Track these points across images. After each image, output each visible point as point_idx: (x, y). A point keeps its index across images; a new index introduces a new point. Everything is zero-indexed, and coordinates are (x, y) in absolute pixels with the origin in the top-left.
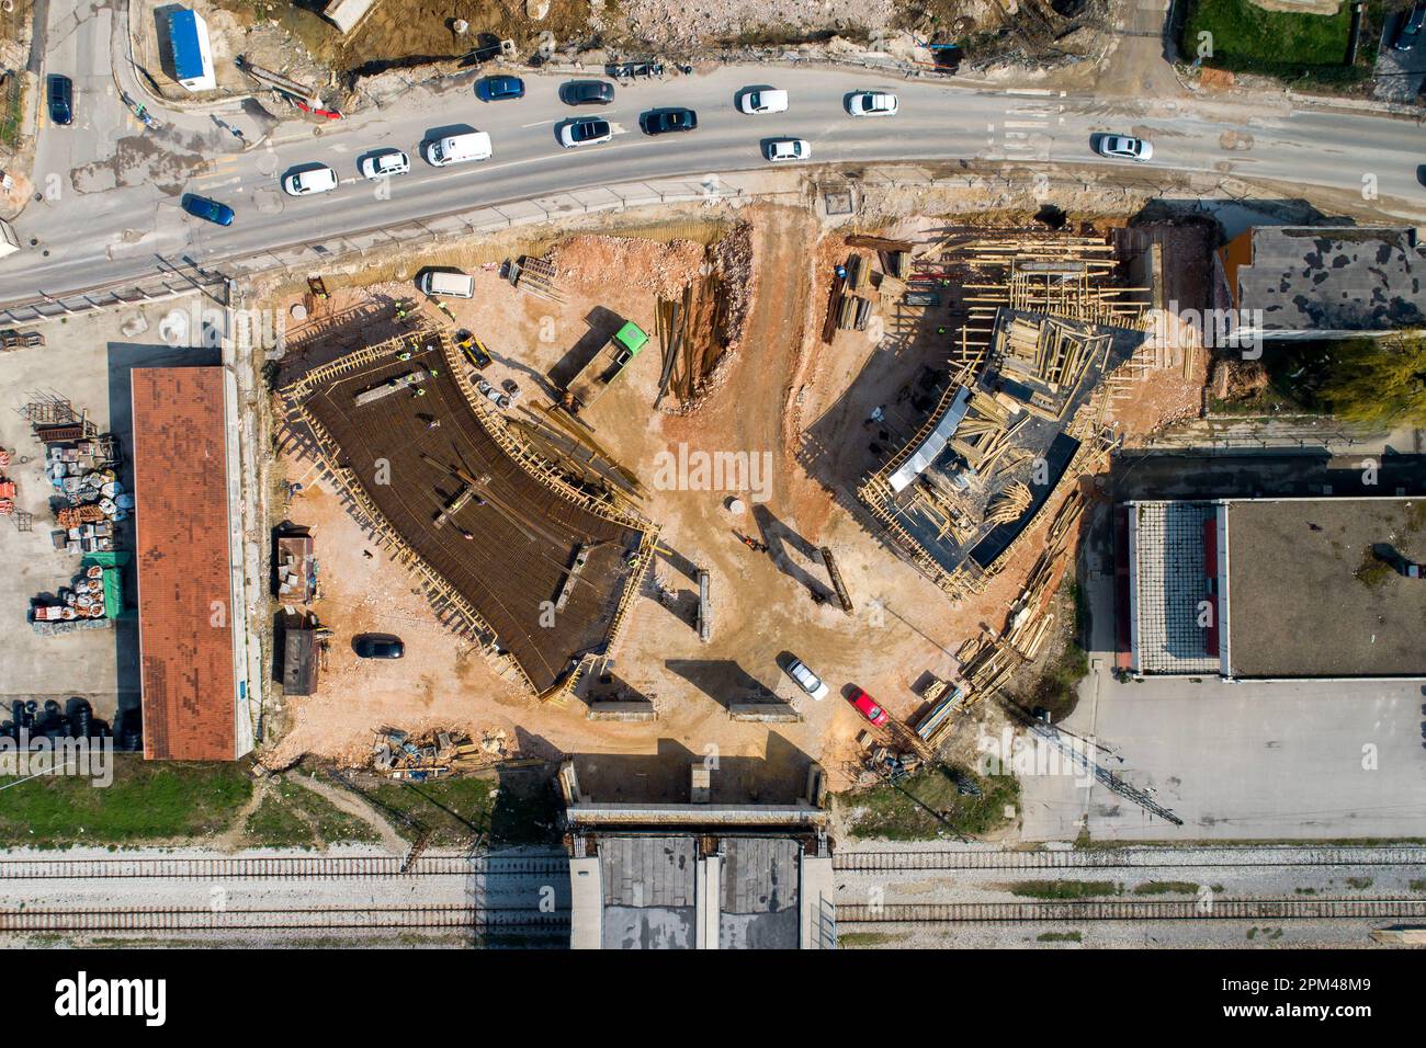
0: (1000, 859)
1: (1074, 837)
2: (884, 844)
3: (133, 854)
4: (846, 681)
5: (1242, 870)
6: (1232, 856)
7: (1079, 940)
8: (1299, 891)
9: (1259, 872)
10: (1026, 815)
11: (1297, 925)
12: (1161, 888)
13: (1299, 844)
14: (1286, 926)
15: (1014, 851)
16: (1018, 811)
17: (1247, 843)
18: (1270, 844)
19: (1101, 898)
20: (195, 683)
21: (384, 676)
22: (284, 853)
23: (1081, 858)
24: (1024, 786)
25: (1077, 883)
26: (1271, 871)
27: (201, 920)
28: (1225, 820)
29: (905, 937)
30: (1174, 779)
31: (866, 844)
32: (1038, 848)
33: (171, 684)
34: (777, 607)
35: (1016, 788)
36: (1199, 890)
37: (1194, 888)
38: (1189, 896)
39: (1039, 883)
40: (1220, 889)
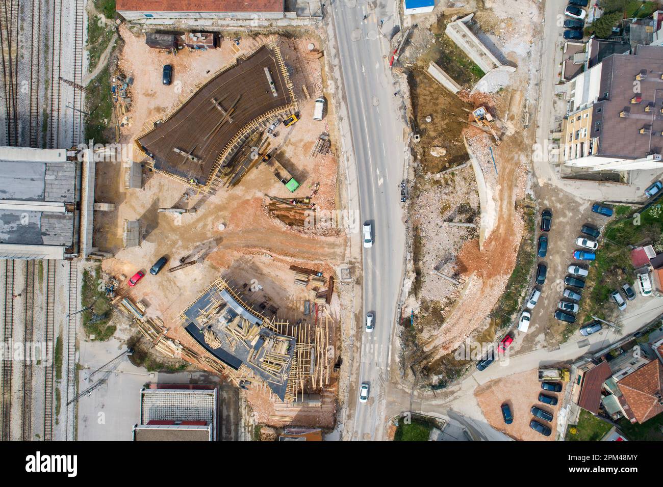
0: (72, 332)
1: (81, 363)
2: (80, 284)
5: (65, 433)
6: (71, 428)
10: (90, 343)
12: (58, 399)
15: (76, 338)
16: (92, 340)
19: (55, 373)
22: (85, 32)
23: (72, 367)
24: (105, 343)
25: (61, 364)
28: (86, 426)
29: (41, 292)
30: (103, 405)
31: (80, 277)
32: (77, 348)
34: (180, 243)
35: (102, 339)
36: (57, 415)
37: (58, 413)
38: (54, 410)
39: (62, 349)
40: (57, 423)
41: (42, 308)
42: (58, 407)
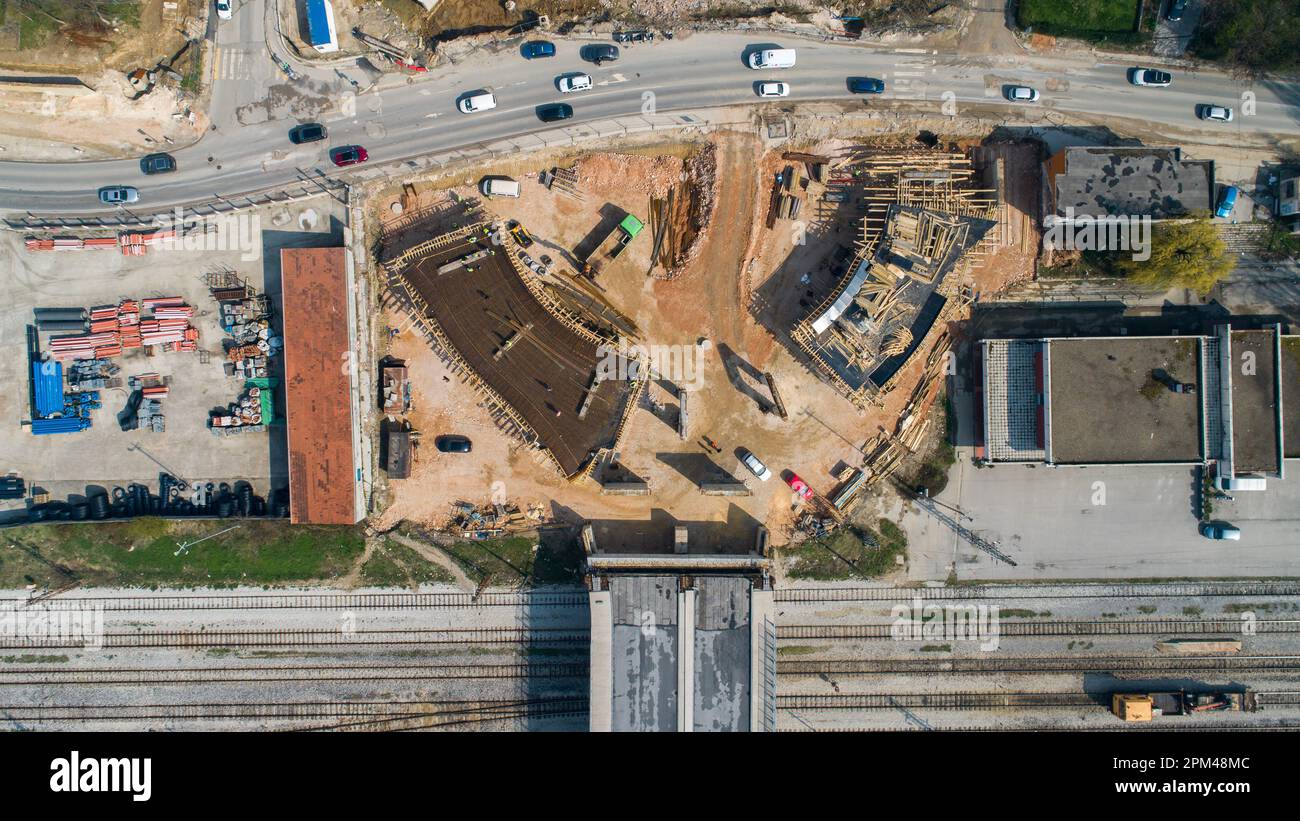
0: (893, 594)
1: (945, 577)
2: (812, 583)
3: (279, 592)
4: (784, 468)
5: (1064, 600)
6: (1057, 591)
7: (949, 651)
8: (1104, 615)
9: (1076, 602)
10: (911, 562)
11: (1104, 639)
12: (1007, 613)
13: (1105, 582)
14: (1095, 640)
15: (903, 587)
16: (906, 559)
17: (1068, 581)
18: (1084, 582)
21: (458, 466)
22: (387, 590)
23: (952, 593)
24: (911, 538)
26: (1084, 601)
27: (329, 638)
28: (1052, 565)
29: (826, 649)
30: (1016, 537)
31: (799, 583)
32: (920, 585)
33: (309, 471)
34: (735, 415)
35: (904, 543)
36: (1035, 615)
37: (1031, 614)
38: (1027, 620)
40: (1048, 614)
41: (855, 647)
42: (1022, 613)
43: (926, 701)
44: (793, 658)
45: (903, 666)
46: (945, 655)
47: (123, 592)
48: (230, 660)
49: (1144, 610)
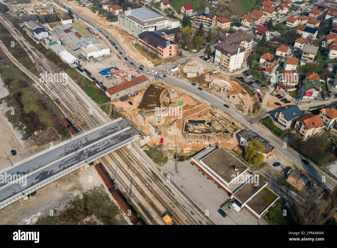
0: (154, 167)
1: (165, 173)
2: (146, 155)
3: (92, 101)
4: (163, 138)
5: (179, 196)
6: (180, 193)
7: (151, 183)
8: (183, 205)
9: (181, 198)
10: (163, 166)
11: (178, 209)
12: (167, 188)
13: (190, 201)
14: (176, 207)
15: (157, 168)
16: (163, 165)
17: (184, 194)
18: (186, 197)
19: (159, 181)
20: (116, 89)
21: (128, 105)
22: (101, 110)
23: (163, 176)
24: (167, 163)
25: (159, 177)
26: (182, 200)
27: (87, 108)
28: (184, 189)
29: (134, 164)
30: (184, 179)
31: (144, 153)
32: (159, 170)
34: (166, 128)
35: (166, 162)
36: (171, 193)
37: (171, 192)
38: (169, 192)
39: (155, 173)
40: (174, 195)
41: (139, 168)
42: (170, 190)
43: (137, 186)
44: (129, 160)
45: (141, 178)
46: (149, 183)
47: (81, 89)
48: (76, 101)
49: (192, 213)
